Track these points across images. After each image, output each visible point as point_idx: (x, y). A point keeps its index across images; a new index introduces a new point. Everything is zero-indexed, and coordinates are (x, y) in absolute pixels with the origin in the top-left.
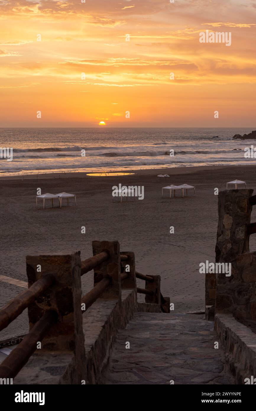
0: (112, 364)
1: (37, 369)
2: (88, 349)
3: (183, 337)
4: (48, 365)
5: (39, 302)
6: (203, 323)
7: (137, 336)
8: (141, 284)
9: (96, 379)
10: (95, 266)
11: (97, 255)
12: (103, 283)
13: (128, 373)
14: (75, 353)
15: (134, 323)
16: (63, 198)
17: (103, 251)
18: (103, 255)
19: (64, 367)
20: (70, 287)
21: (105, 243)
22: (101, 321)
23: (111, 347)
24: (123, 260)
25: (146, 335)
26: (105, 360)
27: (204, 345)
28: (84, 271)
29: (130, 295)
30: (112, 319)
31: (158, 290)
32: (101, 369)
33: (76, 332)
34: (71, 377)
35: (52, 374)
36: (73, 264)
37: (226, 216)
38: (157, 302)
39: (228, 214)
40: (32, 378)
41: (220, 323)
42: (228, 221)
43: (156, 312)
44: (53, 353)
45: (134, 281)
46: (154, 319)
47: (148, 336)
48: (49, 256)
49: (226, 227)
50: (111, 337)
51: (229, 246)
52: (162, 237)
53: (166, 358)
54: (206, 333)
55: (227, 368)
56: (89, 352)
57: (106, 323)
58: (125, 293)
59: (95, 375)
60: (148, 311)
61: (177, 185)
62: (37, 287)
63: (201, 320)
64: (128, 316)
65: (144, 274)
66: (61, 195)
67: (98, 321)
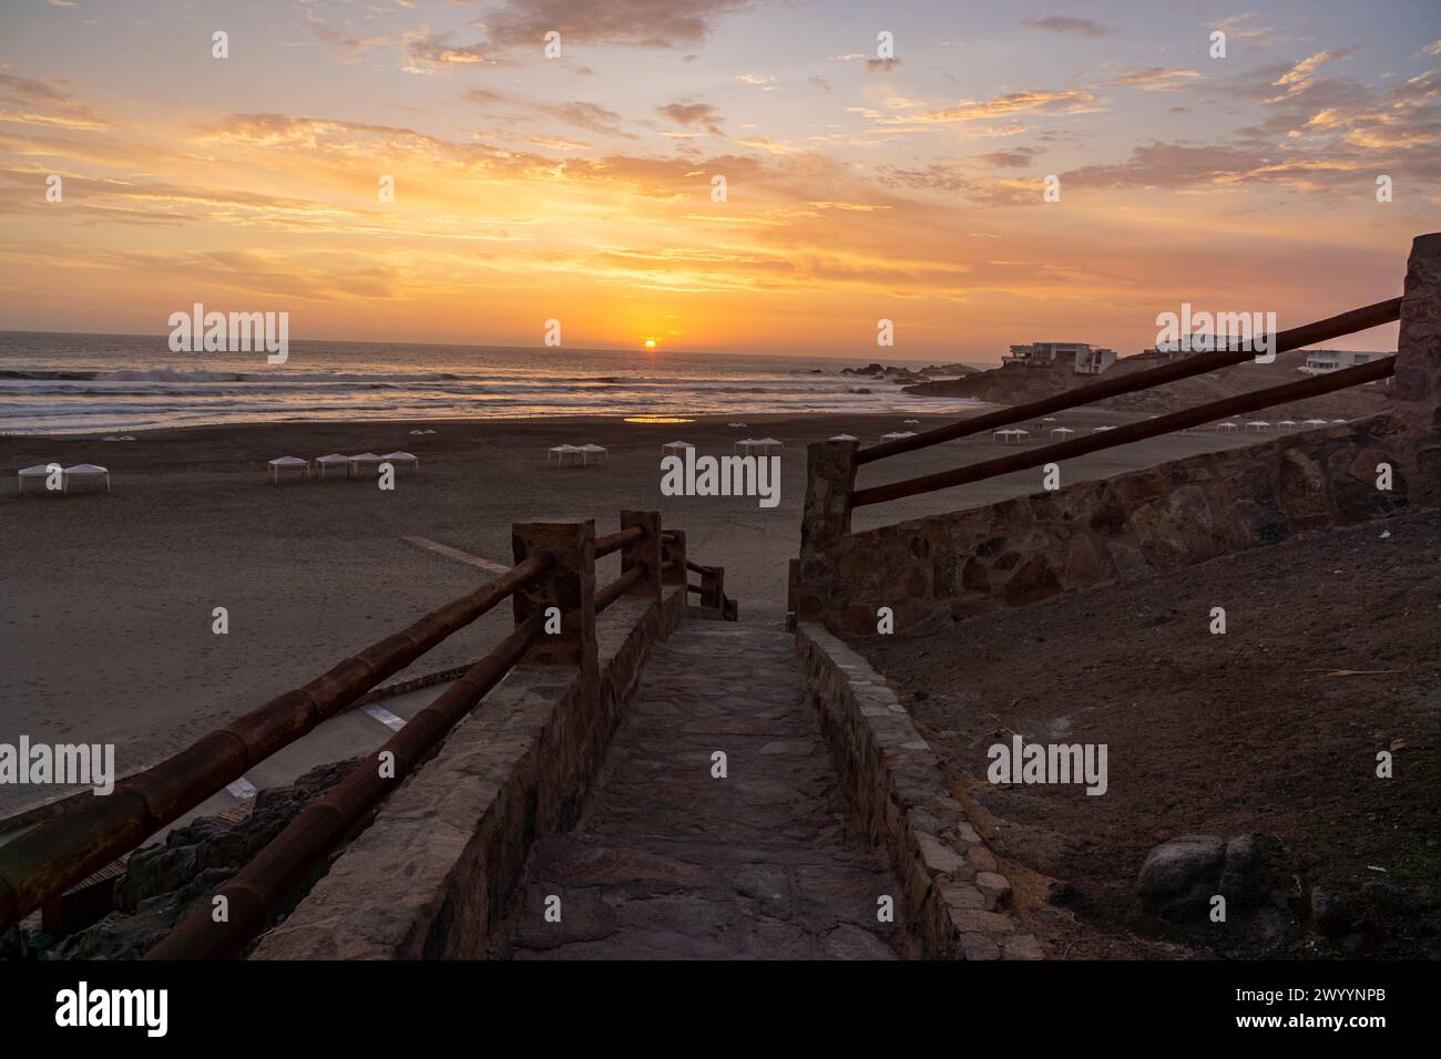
0: (641, 690)
1: (524, 689)
2: (602, 666)
3: (750, 655)
4: (541, 684)
5: (530, 592)
6: (781, 636)
7: (681, 651)
8: (694, 579)
9: (615, 709)
10: (626, 546)
11: (626, 531)
12: (634, 573)
13: (665, 704)
14: (582, 670)
15: (679, 633)
16: (589, 453)
17: (636, 525)
18: (636, 531)
19: (562, 689)
20: (576, 572)
21: (639, 514)
22: (628, 626)
23: (642, 664)
24: (666, 541)
25: (696, 650)
26: (631, 684)
27: (778, 666)
28: (600, 553)
29: (676, 593)
30: (644, 625)
31: (719, 588)
32: (623, 696)
33: (584, 638)
34: (574, 701)
35: (544, 697)
36: (582, 537)
37: (818, 480)
38: (718, 606)
39: (820, 476)
40: (515, 702)
41: (803, 635)
42: (821, 487)
43: (716, 619)
44: (549, 668)
45: (683, 574)
46: (711, 629)
47: (698, 652)
48: (546, 524)
49: (818, 495)
50: (643, 651)
51: (822, 523)
52: (732, 515)
53: (721, 684)
54: (784, 649)
55: (809, 699)
56: (606, 670)
57: (635, 629)
58: (667, 592)
59: (615, 703)
60: (705, 619)
61: (758, 439)
62: (526, 568)
63: (780, 633)
64: (673, 624)
65: (700, 564)
66: (584, 448)
67: (623, 627)
